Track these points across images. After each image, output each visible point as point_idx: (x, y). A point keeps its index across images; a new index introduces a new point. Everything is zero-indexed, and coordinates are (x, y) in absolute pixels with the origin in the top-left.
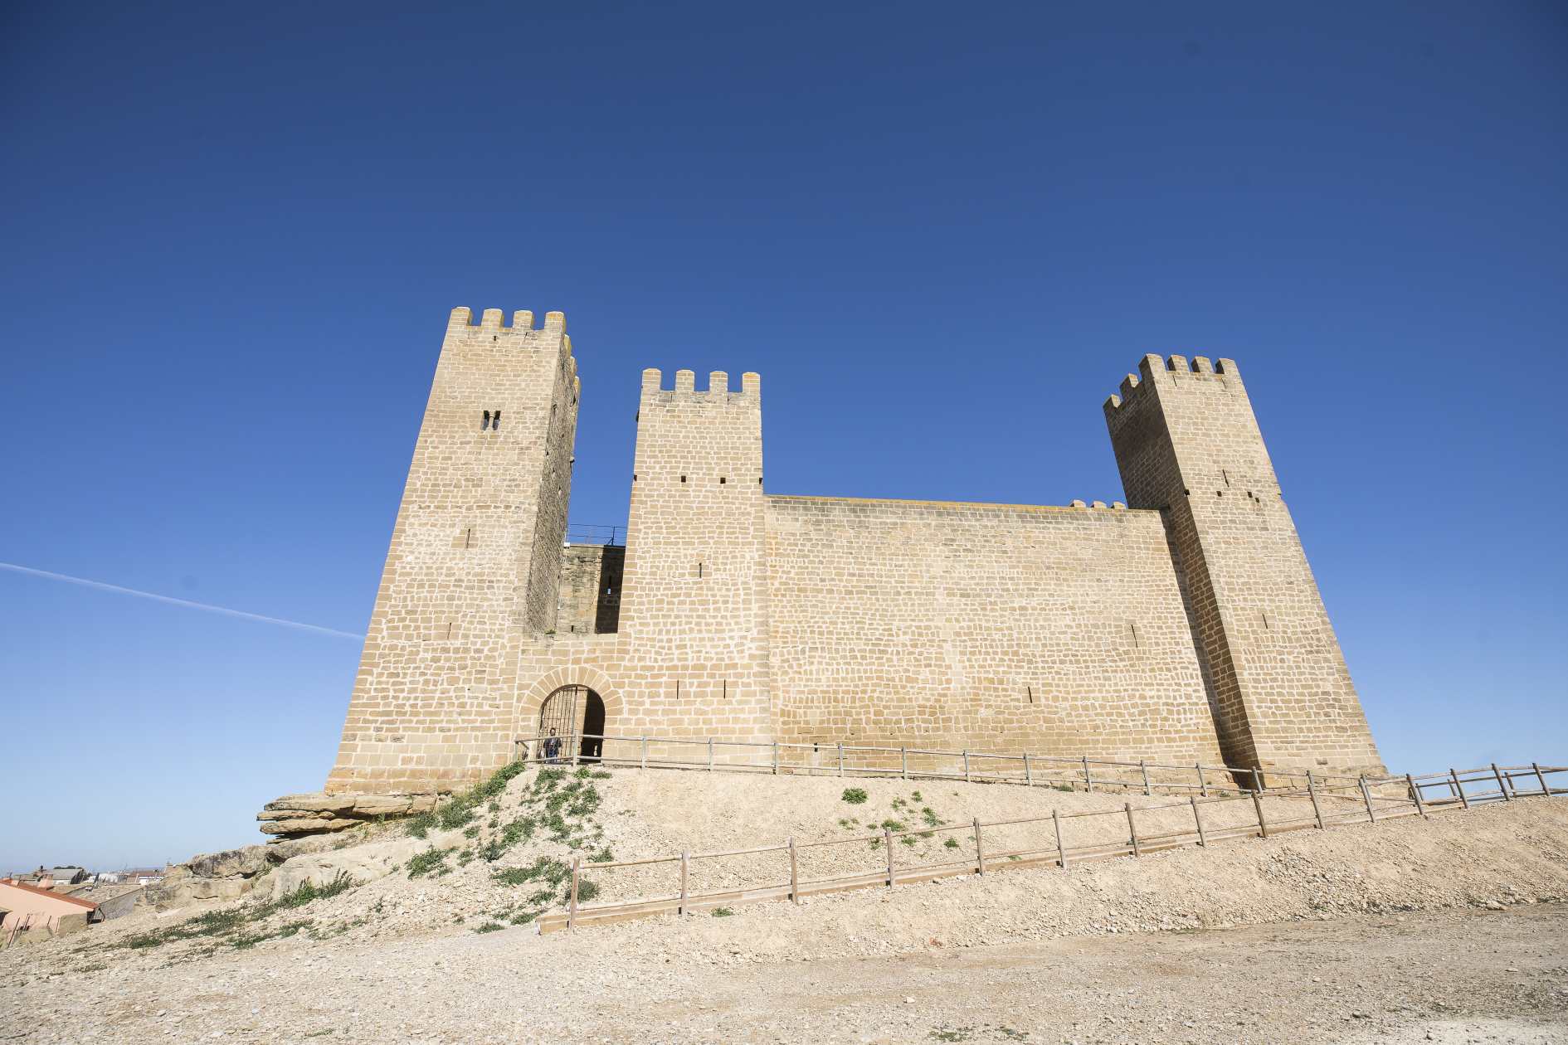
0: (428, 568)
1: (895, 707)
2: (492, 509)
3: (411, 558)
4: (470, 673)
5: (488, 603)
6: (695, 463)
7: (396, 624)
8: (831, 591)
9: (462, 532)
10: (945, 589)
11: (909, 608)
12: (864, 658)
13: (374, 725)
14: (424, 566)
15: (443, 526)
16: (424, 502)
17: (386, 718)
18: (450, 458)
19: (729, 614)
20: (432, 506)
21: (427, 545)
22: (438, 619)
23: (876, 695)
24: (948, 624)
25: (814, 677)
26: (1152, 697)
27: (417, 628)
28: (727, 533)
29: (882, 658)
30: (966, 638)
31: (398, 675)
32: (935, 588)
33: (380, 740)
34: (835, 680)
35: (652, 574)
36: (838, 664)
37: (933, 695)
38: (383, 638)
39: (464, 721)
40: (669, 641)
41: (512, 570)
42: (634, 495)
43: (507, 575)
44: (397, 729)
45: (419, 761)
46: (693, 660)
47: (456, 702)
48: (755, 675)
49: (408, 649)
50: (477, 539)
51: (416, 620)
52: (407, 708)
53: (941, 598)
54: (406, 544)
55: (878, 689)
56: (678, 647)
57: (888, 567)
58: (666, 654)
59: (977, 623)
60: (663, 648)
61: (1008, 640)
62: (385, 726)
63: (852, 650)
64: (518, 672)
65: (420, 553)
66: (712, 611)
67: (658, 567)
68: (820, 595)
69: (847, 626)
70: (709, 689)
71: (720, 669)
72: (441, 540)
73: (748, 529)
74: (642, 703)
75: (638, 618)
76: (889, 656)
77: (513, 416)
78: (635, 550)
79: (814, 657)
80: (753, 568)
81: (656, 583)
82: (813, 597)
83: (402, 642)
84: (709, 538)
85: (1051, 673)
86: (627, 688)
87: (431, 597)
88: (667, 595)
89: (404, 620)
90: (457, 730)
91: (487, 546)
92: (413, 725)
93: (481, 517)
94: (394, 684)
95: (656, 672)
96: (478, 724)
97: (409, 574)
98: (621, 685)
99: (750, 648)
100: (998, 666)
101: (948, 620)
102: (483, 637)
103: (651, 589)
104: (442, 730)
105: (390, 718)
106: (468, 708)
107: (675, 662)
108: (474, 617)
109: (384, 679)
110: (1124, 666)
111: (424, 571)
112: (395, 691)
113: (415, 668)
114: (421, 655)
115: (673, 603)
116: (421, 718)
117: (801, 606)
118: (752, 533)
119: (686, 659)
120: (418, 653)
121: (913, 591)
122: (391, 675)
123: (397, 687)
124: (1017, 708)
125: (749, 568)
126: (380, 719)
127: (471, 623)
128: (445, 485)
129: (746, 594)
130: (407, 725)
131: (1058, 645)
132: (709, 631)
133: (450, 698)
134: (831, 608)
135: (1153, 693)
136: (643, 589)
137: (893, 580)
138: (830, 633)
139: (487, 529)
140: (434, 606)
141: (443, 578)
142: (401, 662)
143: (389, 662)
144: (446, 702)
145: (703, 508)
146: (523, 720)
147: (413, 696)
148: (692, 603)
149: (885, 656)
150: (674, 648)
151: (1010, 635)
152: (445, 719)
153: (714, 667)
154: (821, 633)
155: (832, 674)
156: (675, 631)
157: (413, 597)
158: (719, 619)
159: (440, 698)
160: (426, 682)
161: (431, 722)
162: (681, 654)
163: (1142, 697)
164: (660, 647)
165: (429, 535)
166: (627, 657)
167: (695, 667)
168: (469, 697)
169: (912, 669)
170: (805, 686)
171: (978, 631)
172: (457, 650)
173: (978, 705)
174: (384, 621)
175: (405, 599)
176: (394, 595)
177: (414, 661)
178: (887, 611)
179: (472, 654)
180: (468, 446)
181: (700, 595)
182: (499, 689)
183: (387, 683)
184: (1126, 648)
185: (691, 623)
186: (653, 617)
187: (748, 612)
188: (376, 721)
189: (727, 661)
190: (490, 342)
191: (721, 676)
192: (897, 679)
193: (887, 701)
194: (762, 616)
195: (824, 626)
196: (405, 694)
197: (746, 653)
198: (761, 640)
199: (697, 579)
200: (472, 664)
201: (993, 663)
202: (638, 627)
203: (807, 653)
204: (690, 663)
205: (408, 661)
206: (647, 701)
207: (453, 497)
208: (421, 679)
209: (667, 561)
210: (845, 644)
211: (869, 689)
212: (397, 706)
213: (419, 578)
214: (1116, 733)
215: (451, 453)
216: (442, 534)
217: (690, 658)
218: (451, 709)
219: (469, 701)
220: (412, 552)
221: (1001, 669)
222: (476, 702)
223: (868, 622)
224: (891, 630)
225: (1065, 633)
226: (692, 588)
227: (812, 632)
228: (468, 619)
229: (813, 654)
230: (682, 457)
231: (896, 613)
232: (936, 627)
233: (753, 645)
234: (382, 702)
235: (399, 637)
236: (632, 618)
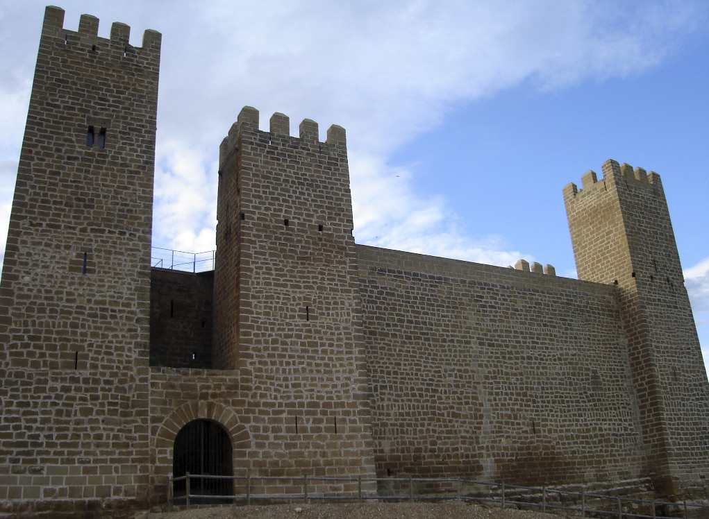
0: (47, 292)
1: (445, 438)
2: (106, 234)
3: (27, 279)
4: (102, 405)
5: (114, 333)
6: (296, 208)
7: (19, 350)
8: (394, 336)
9: (78, 256)
10: (478, 338)
11: (453, 354)
12: (421, 395)
13: (9, 456)
14: (43, 290)
15: (58, 247)
16: (36, 218)
17: (22, 449)
18: (58, 174)
19: (334, 357)
20: (44, 223)
21: (43, 267)
22: (64, 347)
23: (431, 428)
24: (480, 369)
25: (385, 411)
26: (606, 430)
27: (42, 355)
28: (328, 279)
29: (434, 396)
30: (492, 381)
31: (28, 404)
32: (470, 338)
33: (18, 472)
34: (401, 414)
35: (267, 314)
36: (402, 400)
37: (471, 427)
38: (7, 364)
39: (102, 453)
40: (286, 379)
41: (133, 299)
42: (244, 234)
43: (128, 305)
44: (34, 461)
45: (62, 492)
46: (307, 398)
47: (92, 434)
48: (360, 412)
49: (36, 378)
50: (94, 265)
51: (40, 347)
52: (42, 439)
53: (475, 347)
54: (21, 263)
55: (433, 423)
56: (294, 386)
57: (436, 317)
58: (284, 392)
59: (500, 369)
60: (281, 386)
61: (520, 384)
62: (21, 457)
63: (412, 389)
64: (150, 405)
65: (37, 274)
66: (320, 352)
67: (271, 308)
68: (386, 338)
69: (408, 368)
70: (322, 425)
71: (331, 407)
72: (58, 263)
73: (345, 277)
74: (267, 438)
75: (257, 356)
76: (439, 394)
77: (119, 135)
78: (248, 290)
79: (384, 394)
80: (352, 314)
81: (271, 324)
82: (382, 340)
83: (28, 370)
84: (313, 282)
85: (547, 410)
86: (253, 424)
87: (54, 323)
88: (280, 335)
89: (27, 346)
90: (96, 461)
91: (105, 272)
92: (51, 456)
93: (97, 241)
94: (25, 413)
95: (277, 408)
96: (116, 456)
97: (28, 297)
98: (247, 420)
99: (354, 389)
100: (514, 404)
101: (480, 366)
102: (111, 368)
103: (266, 329)
104: (81, 462)
105: (26, 449)
106: (104, 440)
107: (292, 400)
108: (101, 347)
109: (14, 408)
110: (590, 405)
111: (43, 295)
112: (27, 421)
113: (45, 398)
114: (50, 384)
115: (286, 344)
116: (59, 449)
117: (372, 348)
118: (348, 281)
119: (301, 397)
120: (46, 382)
121: (456, 339)
122: (20, 404)
123: (29, 417)
124: (526, 438)
125: (348, 314)
126: (15, 450)
127: (98, 353)
128: (55, 203)
129: (347, 339)
130: (45, 457)
131: (551, 388)
132: (318, 371)
133: (86, 429)
134: (395, 350)
135: (606, 426)
136: (259, 328)
137: (440, 328)
138: (396, 373)
139: (103, 254)
140: (58, 333)
141: (63, 303)
142: (30, 390)
143: (17, 390)
144: (82, 433)
145: (306, 253)
146: (160, 452)
147: (46, 426)
148: (303, 344)
149: (436, 395)
150: (290, 386)
151: (522, 379)
152: (83, 450)
153: (325, 405)
154: (389, 373)
155: (399, 409)
156: (290, 370)
157: (34, 322)
158: (326, 361)
159: (75, 429)
160: (59, 413)
161: (69, 453)
162: (296, 392)
163: (601, 429)
164: (278, 385)
165: (44, 255)
166: (250, 393)
167: (310, 405)
168: (104, 429)
169: (455, 406)
170: (379, 419)
171: (500, 375)
172: (86, 381)
173: (500, 436)
174: (5, 346)
175: (26, 324)
176: (14, 319)
177: (44, 390)
178: (437, 355)
179: (102, 385)
180: (76, 163)
181: (310, 337)
182: (134, 421)
183: (17, 412)
184: (592, 392)
185: (303, 363)
186: (269, 356)
187: (350, 356)
188: (11, 453)
189: (335, 400)
190: (89, 52)
191: (332, 413)
192: (446, 415)
193: (439, 433)
194: (361, 359)
195: (391, 366)
196: (38, 425)
197: (351, 393)
198: (362, 382)
199: (304, 321)
200: (104, 395)
201: (511, 402)
202: (257, 366)
203: (379, 391)
204: (306, 401)
205: (37, 390)
206: (271, 435)
207: (65, 216)
208: (53, 410)
209: (278, 303)
210: (407, 383)
211: (426, 422)
212: (31, 437)
213: (39, 301)
214: (585, 457)
215: (58, 167)
216: (58, 256)
217: (305, 396)
218: (87, 441)
219: (105, 434)
220: (28, 273)
221: (516, 407)
222: (112, 434)
223: (423, 364)
224: (439, 372)
225: (555, 379)
226: (301, 330)
227: (382, 372)
228: (94, 349)
229: (384, 391)
230: (284, 201)
231: (443, 357)
232: (472, 371)
233: (356, 386)
234: (15, 433)
235: (24, 363)
236: (251, 356)
